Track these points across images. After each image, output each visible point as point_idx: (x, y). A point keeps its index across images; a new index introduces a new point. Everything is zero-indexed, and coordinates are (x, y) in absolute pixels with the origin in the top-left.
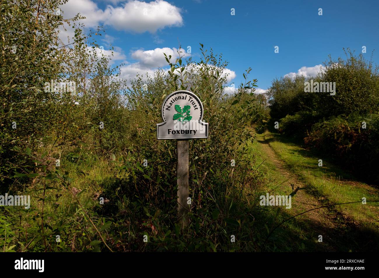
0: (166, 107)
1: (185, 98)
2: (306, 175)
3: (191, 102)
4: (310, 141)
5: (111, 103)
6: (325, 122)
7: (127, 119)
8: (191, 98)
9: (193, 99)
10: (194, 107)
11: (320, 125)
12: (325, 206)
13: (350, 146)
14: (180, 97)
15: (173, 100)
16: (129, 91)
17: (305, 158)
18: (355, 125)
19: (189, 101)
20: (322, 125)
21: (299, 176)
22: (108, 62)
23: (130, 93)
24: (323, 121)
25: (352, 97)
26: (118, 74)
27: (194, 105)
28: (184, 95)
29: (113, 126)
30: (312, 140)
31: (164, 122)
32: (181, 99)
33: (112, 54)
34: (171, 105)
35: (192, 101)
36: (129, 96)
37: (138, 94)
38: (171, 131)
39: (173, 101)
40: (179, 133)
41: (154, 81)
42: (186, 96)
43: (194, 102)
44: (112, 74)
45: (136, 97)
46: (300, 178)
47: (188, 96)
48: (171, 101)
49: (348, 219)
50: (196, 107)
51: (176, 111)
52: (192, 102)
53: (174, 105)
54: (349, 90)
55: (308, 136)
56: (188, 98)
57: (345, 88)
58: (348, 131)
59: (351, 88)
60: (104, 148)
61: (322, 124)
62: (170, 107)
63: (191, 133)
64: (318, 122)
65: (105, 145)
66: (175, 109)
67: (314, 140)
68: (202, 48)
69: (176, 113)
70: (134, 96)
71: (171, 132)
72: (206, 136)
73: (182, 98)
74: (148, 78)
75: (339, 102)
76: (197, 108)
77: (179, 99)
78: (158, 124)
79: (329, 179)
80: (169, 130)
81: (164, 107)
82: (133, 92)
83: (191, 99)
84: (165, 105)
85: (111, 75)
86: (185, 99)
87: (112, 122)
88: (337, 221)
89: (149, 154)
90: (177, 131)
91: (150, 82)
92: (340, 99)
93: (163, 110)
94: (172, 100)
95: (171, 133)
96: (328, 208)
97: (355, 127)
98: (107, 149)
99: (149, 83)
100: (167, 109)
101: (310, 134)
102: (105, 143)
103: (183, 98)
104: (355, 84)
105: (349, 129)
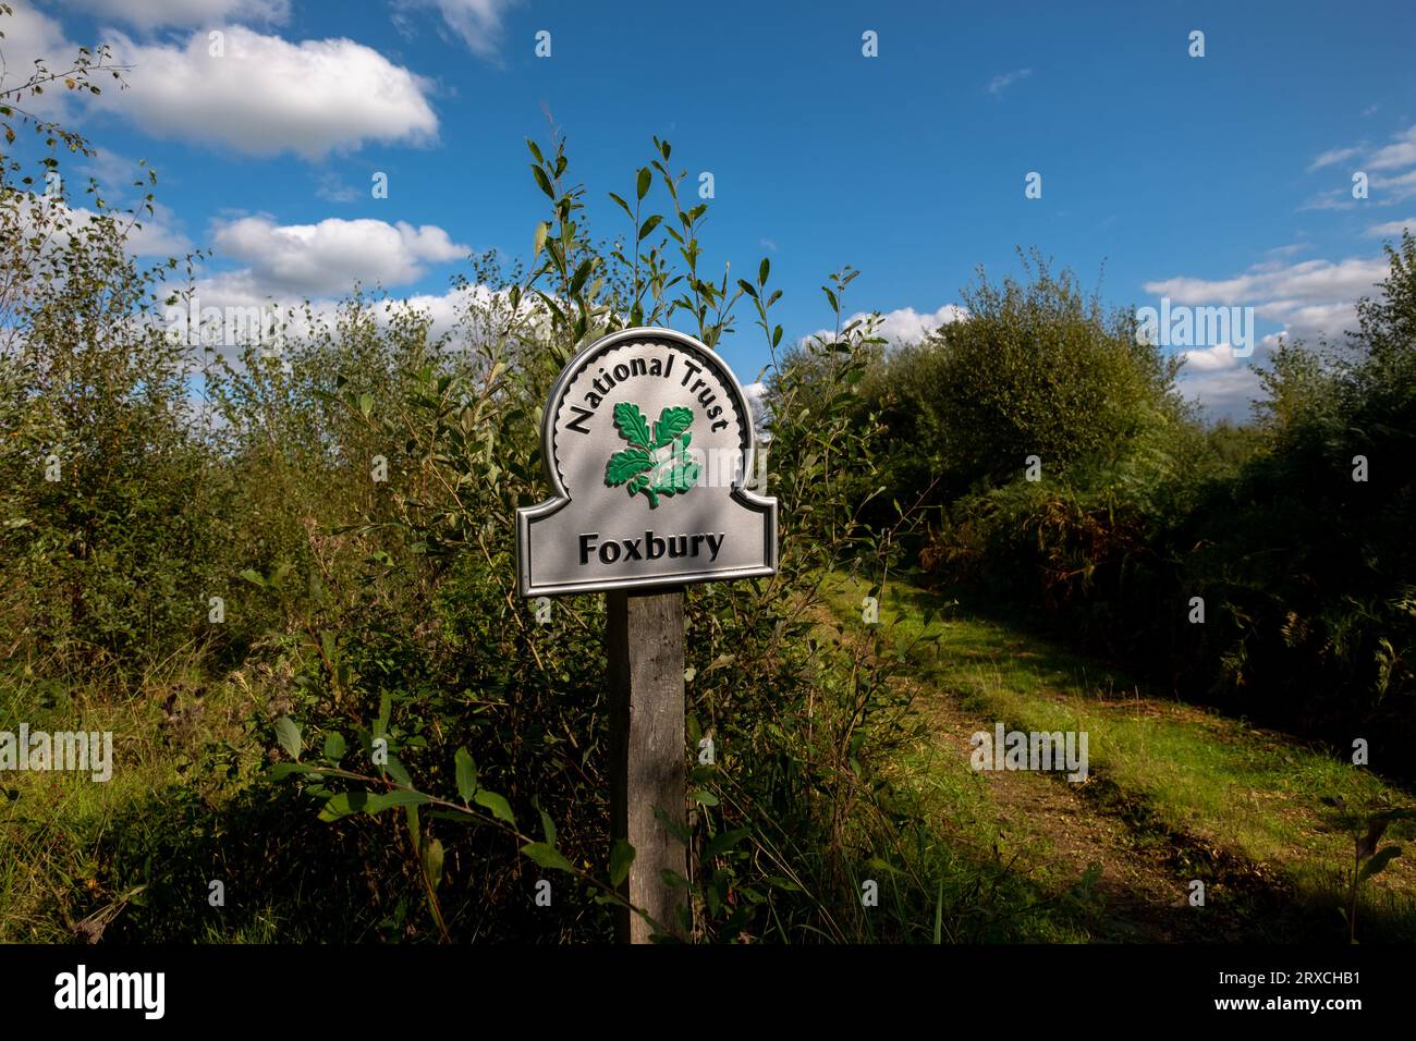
0: (567, 415)
1: (663, 370)
2: (987, 691)
3: (693, 390)
4: (937, 562)
5: (139, 428)
6: (995, 492)
7: (223, 499)
8: (693, 368)
9: (706, 375)
10: (712, 417)
11: (975, 503)
12: (1108, 810)
13: (1090, 572)
14: (642, 361)
15: (607, 377)
16: (224, 376)
17: (948, 625)
18: (1096, 500)
19: (685, 382)
20: (983, 504)
21: (963, 695)
22: (124, 237)
23: (232, 382)
24: (983, 492)
25: (1055, 408)
26: (179, 297)
27: (711, 407)
28: (663, 352)
29: (149, 533)
30: (945, 556)
31: (560, 496)
32: (644, 372)
33: (147, 202)
34: (595, 405)
35: (700, 383)
36: (228, 396)
37: (269, 388)
38: (598, 544)
39: (605, 384)
40: (638, 557)
41: (336, 337)
42: (671, 358)
43: (708, 390)
44: (142, 292)
45: (261, 400)
46: (966, 702)
47: (681, 358)
48: (597, 384)
49: (1224, 858)
50: (718, 419)
51: (621, 435)
52: (700, 389)
53: (608, 402)
54: (1046, 385)
55: (932, 544)
56: (679, 369)
57: (1034, 377)
58: (1076, 519)
59: (1051, 378)
60: (103, 641)
61: (982, 499)
62: (588, 415)
63: (695, 552)
64: (970, 493)
65: (107, 629)
66: (616, 425)
67: (952, 555)
68: (662, 161)
69: (621, 447)
70: (250, 396)
71: (597, 551)
72: (768, 562)
73: (649, 365)
74: (313, 322)
75: (1019, 425)
76: (724, 424)
77: (635, 374)
78: (525, 512)
79: (1064, 697)
80: (584, 540)
81: (557, 417)
82: (246, 381)
83: (695, 377)
84: (561, 403)
85: (136, 298)
86: (667, 375)
87: (144, 515)
88: (1183, 872)
89: (391, 662)
90: (628, 544)
91: (322, 339)
92: (1021, 415)
93: (555, 432)
94: (600, 376)
95: (594, 557)
96: (1126, 819)
97: (1096, 505)
98: (117, 642)
99: (317, 346)
100: (573, 426)
101: (936, 535)
102: (107, 616)
103: (656, 370)
104: (1063, 366)
105: (1080, 512)
